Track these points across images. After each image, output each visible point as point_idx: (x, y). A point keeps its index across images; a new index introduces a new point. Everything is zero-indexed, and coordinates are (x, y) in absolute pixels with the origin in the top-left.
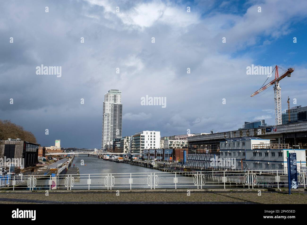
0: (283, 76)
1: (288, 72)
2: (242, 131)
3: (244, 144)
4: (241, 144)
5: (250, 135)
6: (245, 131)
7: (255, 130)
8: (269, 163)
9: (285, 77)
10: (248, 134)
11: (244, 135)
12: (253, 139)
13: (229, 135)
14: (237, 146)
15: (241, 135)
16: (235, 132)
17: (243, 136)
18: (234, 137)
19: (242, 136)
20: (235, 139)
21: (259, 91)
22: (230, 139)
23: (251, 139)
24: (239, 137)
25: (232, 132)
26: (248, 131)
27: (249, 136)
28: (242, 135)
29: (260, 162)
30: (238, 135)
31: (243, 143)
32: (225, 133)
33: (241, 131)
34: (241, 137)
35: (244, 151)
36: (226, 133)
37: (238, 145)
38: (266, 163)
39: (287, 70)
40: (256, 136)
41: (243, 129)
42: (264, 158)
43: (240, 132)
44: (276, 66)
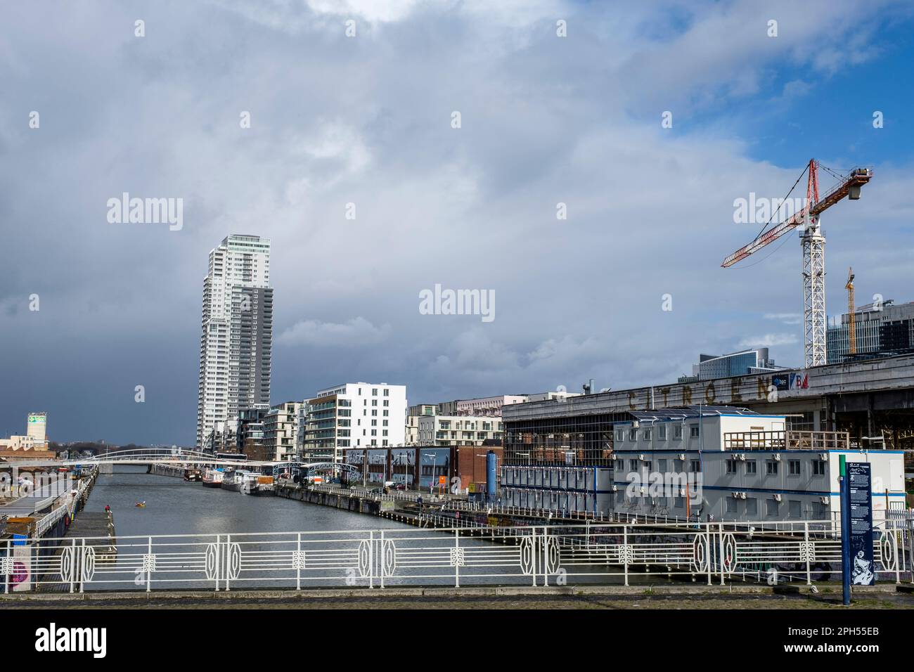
0: (835, 198)
1: (850, 181)
2: (692, 386)
3: (695, 431)
4: (685, 432)
5: (717, 401)
6: (700, 385)
7: (733, 385)
8: (779, 498)
9: (839, 198)
10: (710, 395)
11: (698, 399)
12: (726, 413)
13: (646, 401)
14: (674, 439)
15: (687, 398)
16: (665, 390)
17: (694, 403)
18: (663, 406)
19: (688, 405)
20: (665, 415)
21: (750, 247)
22: (649, 412)
23: (719, 416)
24: (680, 408)
25: (658, 388)
26: (711, 387)
27: (713, 404)
28: (689, 400)
29: (751, 495)
30: (675, 401)
31: (693, 430)
32: (631, 393)
33: (686, 386)
34: (687, 408)
35: (694, 456)
36: (636, 394)
37: (677, 436)
38: (769, 496)
39: (847, 176)
40: (739, 406)
41: (695, 381)
42: (763, 481)
43: (685, 390)
44: (811, 162)
